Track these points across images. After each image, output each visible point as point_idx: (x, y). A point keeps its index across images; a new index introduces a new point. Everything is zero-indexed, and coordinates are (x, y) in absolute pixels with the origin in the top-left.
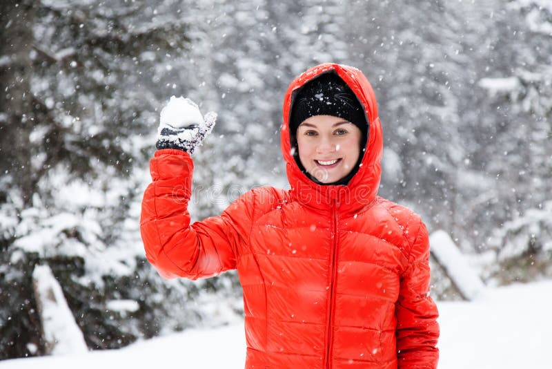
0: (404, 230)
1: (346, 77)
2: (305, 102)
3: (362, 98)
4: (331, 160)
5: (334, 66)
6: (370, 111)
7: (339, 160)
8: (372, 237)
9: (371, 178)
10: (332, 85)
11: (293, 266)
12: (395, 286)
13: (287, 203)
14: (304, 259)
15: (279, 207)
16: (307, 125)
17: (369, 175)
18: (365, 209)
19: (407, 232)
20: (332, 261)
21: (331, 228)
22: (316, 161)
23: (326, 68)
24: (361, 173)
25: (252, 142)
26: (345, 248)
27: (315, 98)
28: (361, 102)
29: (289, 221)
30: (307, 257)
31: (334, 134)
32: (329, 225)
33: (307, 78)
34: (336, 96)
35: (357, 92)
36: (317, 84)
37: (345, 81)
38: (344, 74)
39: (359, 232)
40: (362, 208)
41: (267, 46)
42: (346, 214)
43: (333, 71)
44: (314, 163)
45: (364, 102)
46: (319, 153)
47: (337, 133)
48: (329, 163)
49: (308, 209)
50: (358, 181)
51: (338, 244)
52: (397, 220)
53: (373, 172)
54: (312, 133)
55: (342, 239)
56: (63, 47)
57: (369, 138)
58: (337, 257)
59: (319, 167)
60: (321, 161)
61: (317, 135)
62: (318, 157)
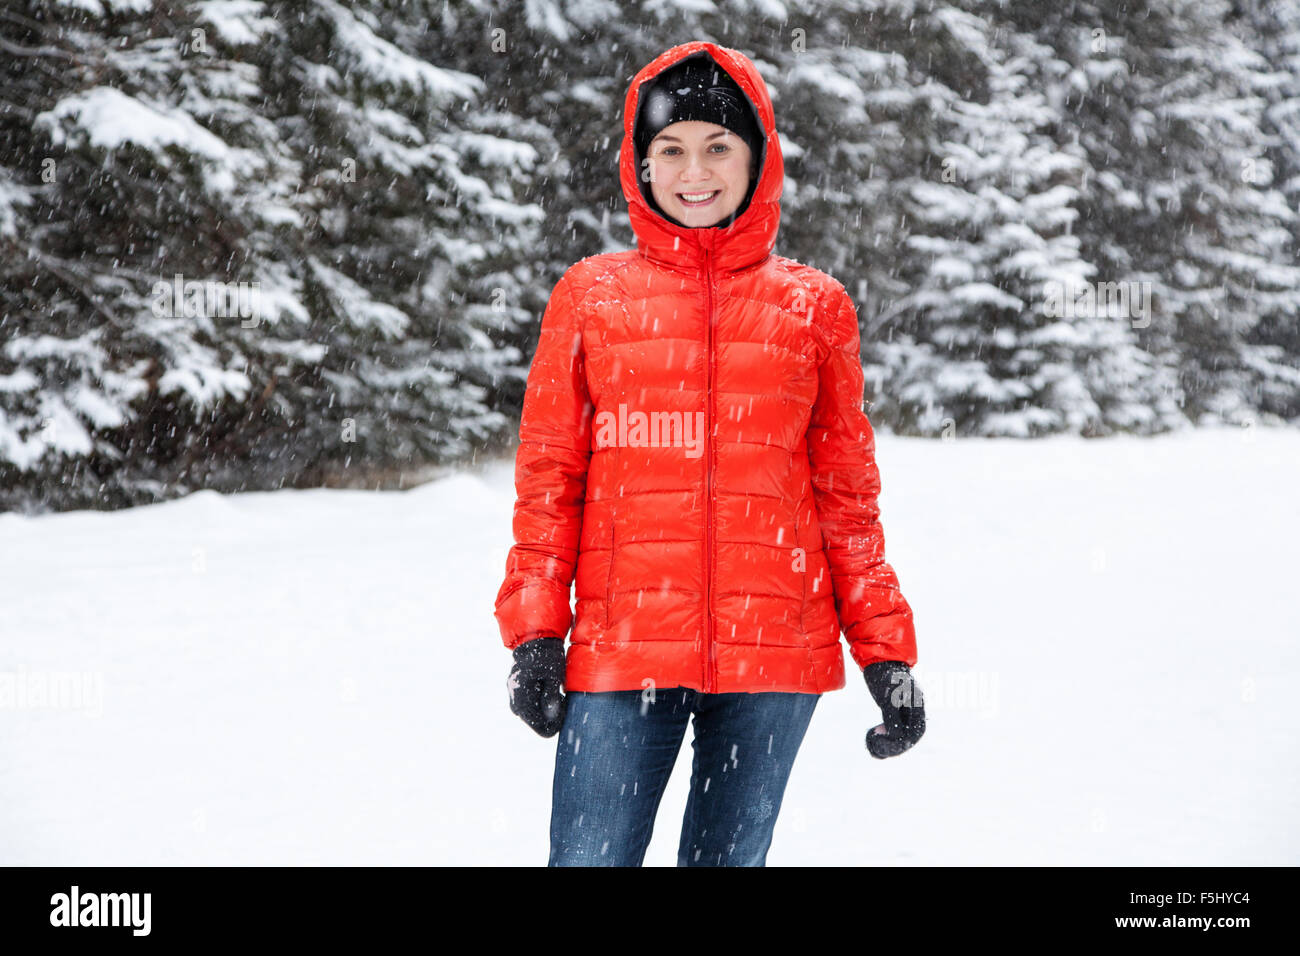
1: (727, 64)
3: (752, 94)
4: (703, 193)
5: (705, 46)
7: (717, 193)
8: (768, 304)
16: (666, 138)
20: (707, 342)
21: (704, 293)
22: (680, 196)
23: (693, 49)
24: (751, 213)
26: (726, 322)
27: (676, 95)
28: (751, 99)
31: (709, 151)
32: (700, 290)
33: (663, 64)
34: (711, 90)
35: (745, 85)
37: (725, 69)
38: (723, 58)
39: (747, 297)
40: (751, 266)
42: (725, 273)
43: (705, 53)
44: (677, 200)
46: (686, 182)
47: (713, 150)
48: (701, 198)
54: (673, 151)
55: (722, 308)
58: (715, 336)
59: (686, 205)
60: (687, 194)
61: (682, 153)
62: (683, 188)
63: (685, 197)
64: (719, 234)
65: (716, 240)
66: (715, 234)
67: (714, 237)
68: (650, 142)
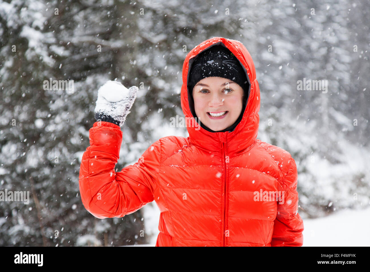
0: (280, 164)
1: (231, 48)
2: (200, 67)
3: (244, 64)
4: (219, 112)
5: (221, 39)
6: (251, 73)
7: (226, 112)
8: (255, 170)
9: (252, 126)
10: (220, 54)
11: (194, 196)
12: (274, 208)
13: (187, 147)
14: (202, 190)
15: (180, 151)
16: (202, 85)
17: (250, 123)
18: (248, 149)
19: (281, 166)
20: (224, 191)
21: (222, 165)
22: (208, 113)
23: (215, 41)
24: (243, 122)
25: (284, 96)
26: (233, 181)
27: (207, 64)
28: (244, 66)
29: (189, 161)
30: (204, 189)
31: (223, 92)
32: (221, 163)
33: (201, 49)
34: (224, 62)
35: (241, 59)
36: (209, 53)
37: (231, 50)
38: (230, 45)
39: (244, 167)
40: (246, 149)
41: (292, 32)
42: (233, 154)
43: (221, 43)
44: (207, 115)
45: (246, 67)
46: (211, 107)
48: (218, 115)
49: (204, 151)
50: (241, 128)
51: (228, 177)
52: (273, 156)
53: (254, 120)
54: (205, 91)
55: (231, 173)
56: (158, 34)
57: (250, 95)
58: (228, 188)
59: (211, 118)
60: (212, 112)
61: (209, 92)
62: (210, 110)
63: (211, 114)
64: (229, 135)
65: (228, 138)
66: (227, 135)
67: (227, 136)
68: (194, 87)
